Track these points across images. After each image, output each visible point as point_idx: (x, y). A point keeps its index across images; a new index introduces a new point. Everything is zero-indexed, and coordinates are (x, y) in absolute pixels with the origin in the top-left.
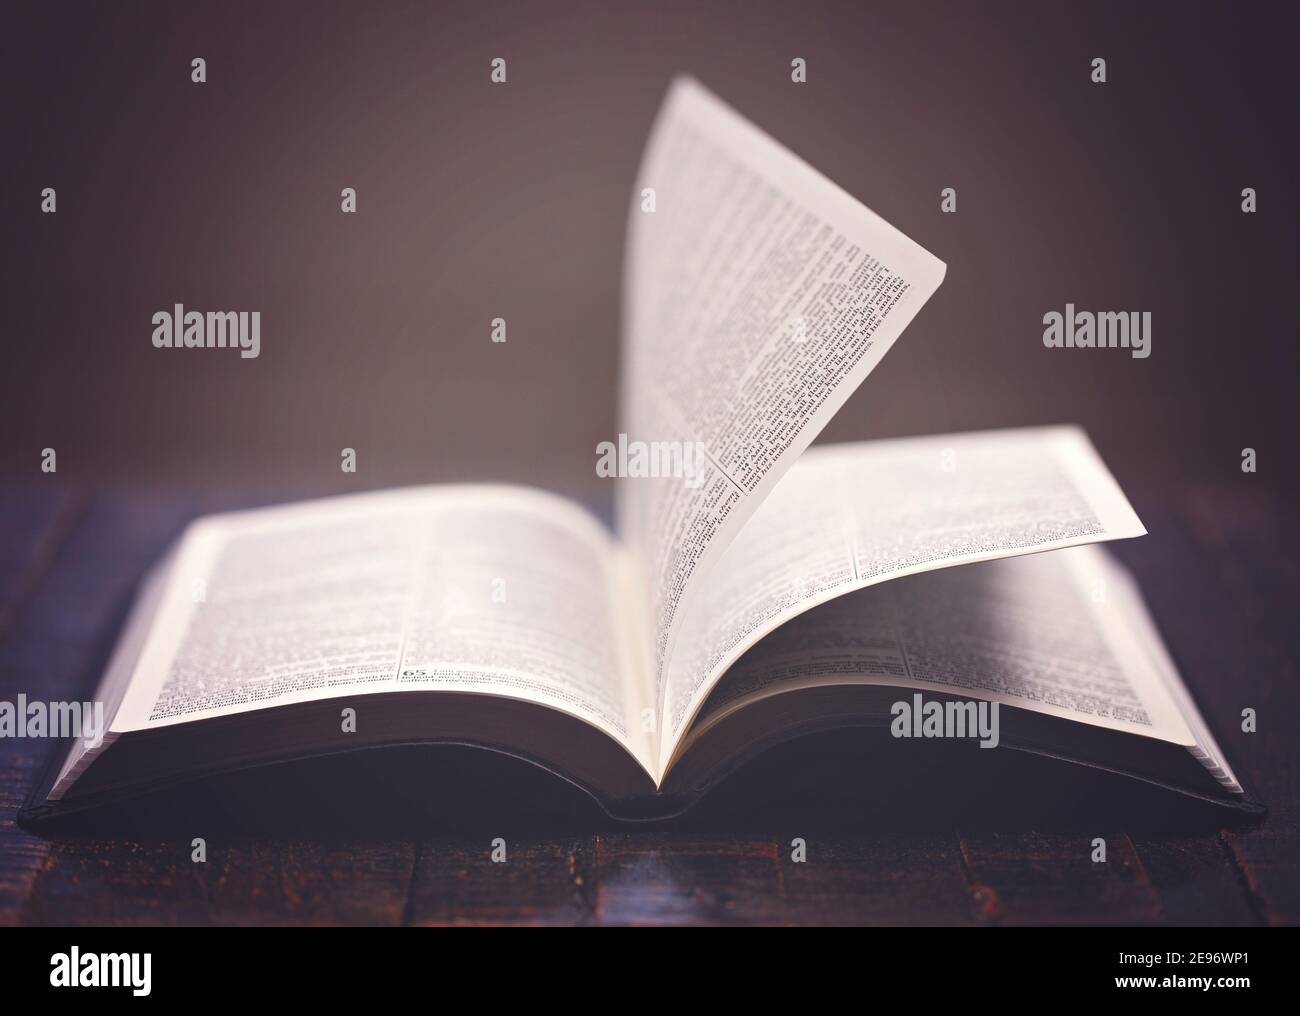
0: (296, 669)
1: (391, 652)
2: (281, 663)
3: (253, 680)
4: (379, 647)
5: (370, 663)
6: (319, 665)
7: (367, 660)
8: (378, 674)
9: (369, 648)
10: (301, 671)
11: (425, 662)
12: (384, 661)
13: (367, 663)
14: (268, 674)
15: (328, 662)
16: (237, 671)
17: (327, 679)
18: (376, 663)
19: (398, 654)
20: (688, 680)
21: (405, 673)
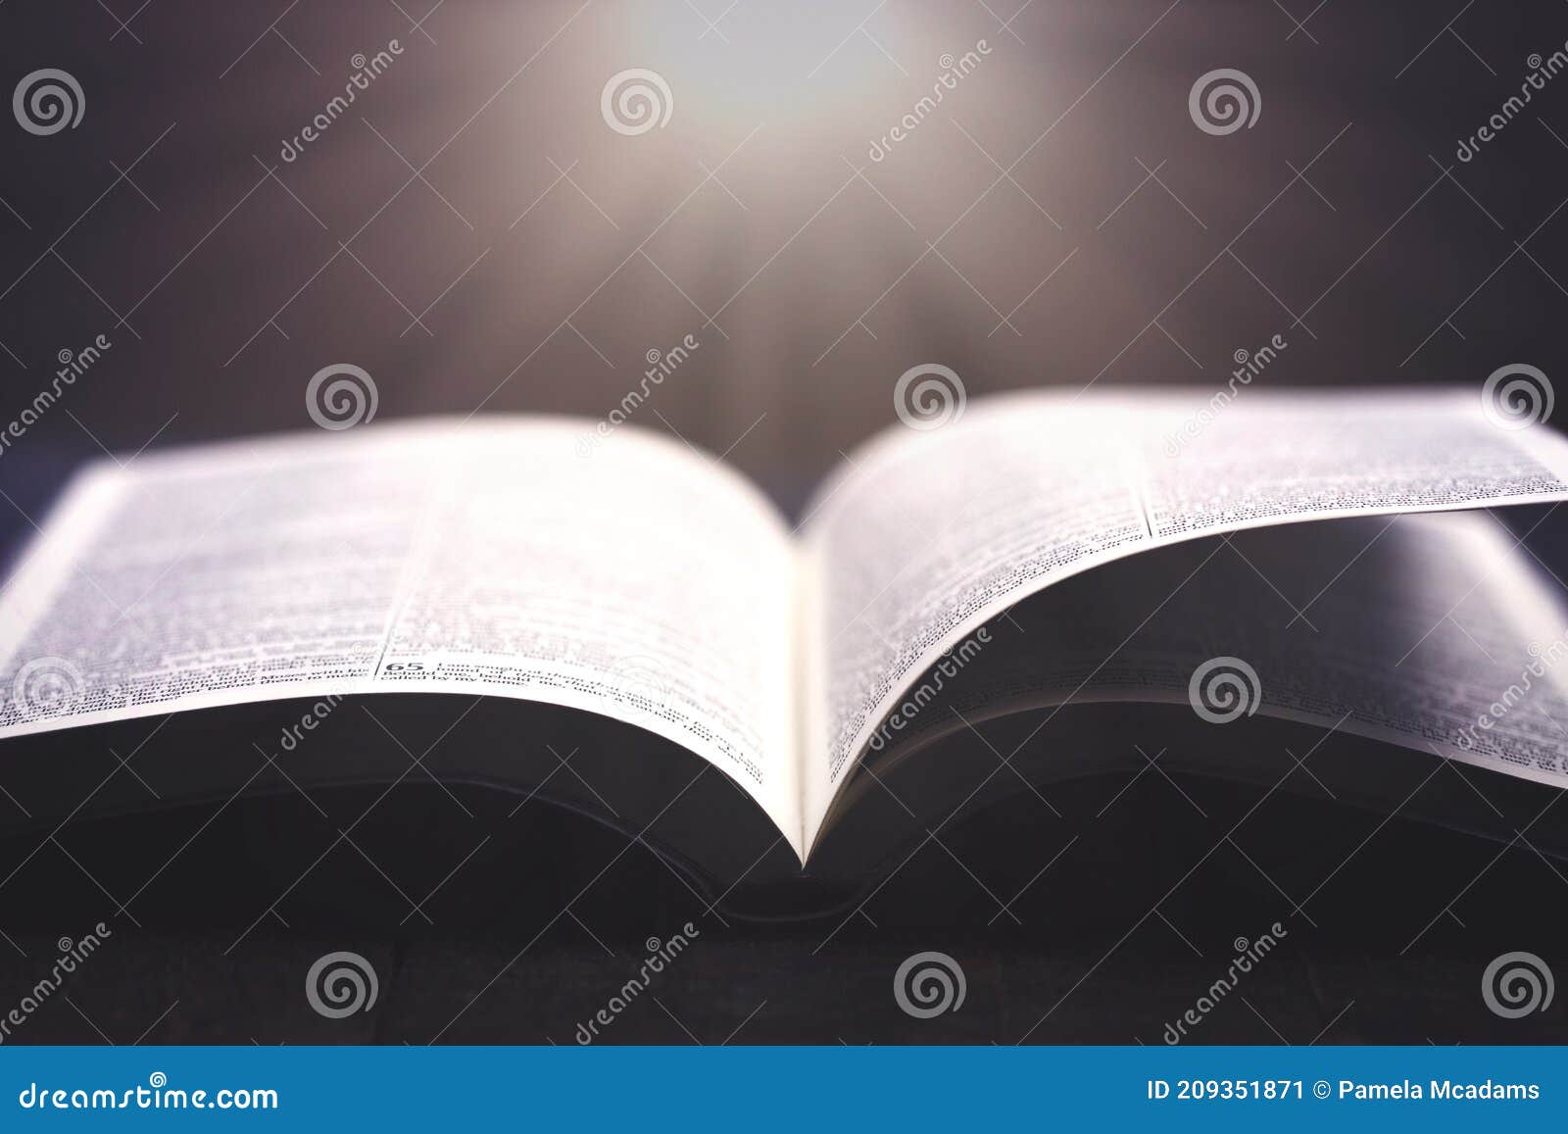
0: (213, 659)
1: (371, 637)
2: (190, 651)
3: (140, 675)
4: (351, 630)
5: (333, 652)
6: (250, 654)
7: (330, 648)
8: (345, 668)
9: (335, 631)
10: (219, 662)
11: (424, 652)
12: (357, 648)
13: (327, 653)
14: (166, 667)
15: (265, 650)
16: (116, 662)
17: (259, 674)
18: (344, 652)
19: (381, 639)
20: (860, 695)
21: (389, 667)
